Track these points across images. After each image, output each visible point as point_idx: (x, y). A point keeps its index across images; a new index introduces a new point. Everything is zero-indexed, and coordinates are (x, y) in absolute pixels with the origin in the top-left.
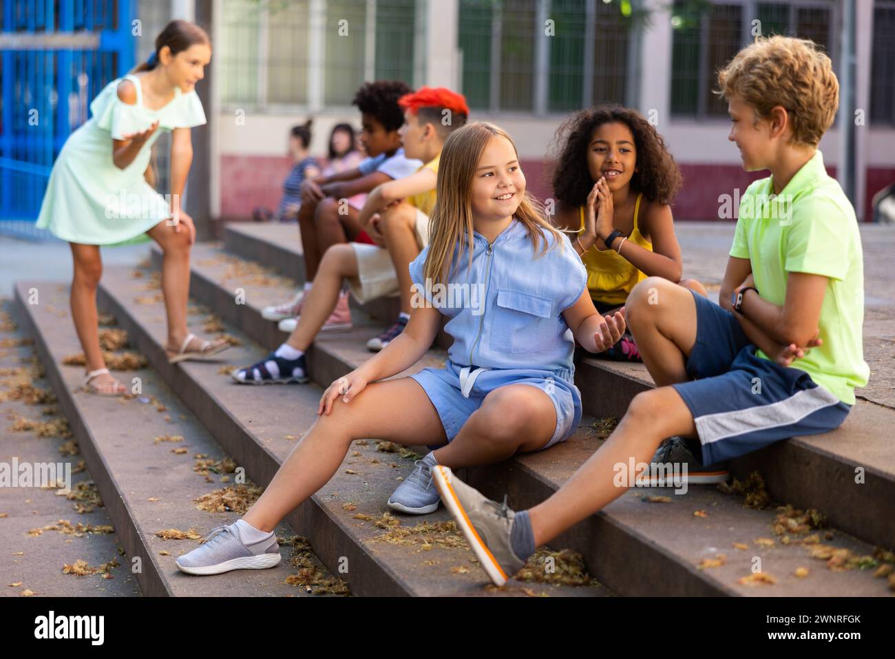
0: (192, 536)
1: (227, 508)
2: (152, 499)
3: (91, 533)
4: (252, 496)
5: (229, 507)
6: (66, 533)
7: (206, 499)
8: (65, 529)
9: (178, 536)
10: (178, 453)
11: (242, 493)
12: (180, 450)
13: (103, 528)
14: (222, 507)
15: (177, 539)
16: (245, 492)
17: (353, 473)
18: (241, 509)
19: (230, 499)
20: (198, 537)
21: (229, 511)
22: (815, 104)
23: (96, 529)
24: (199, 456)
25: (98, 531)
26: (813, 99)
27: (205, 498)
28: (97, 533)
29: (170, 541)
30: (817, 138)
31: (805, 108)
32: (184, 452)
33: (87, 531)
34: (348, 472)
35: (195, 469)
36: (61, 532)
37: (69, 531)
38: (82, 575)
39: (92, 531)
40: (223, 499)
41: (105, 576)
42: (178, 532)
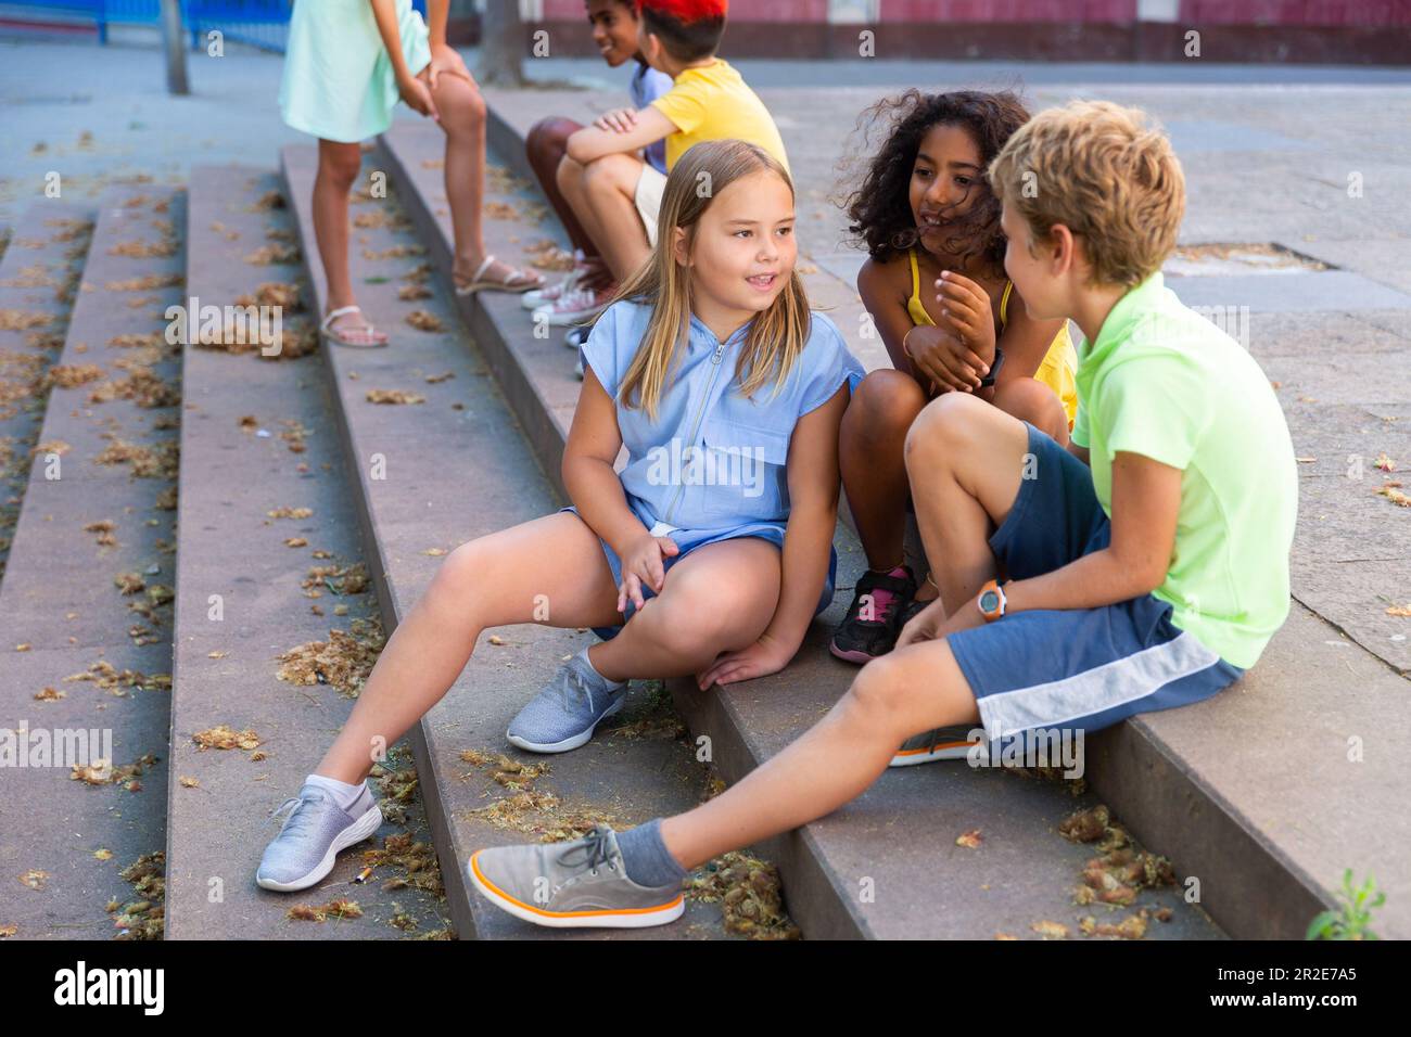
0: (246, 744)
1: (321, 678)
2: (214, 654)
3: (140, 688)
4: (363, 655)
5: (325, 676)
6: (102, 687)
7: (296, 656)
8: (103, 681)
9: (223, 744)
10: (294, 546)
11: (350, 650)
12: (295, 541)
13: (159, 680)
14: (312, 677)
15: (221, 748)
16: (353, 646)
17: (499, 644)
18: (341, 680)
19: (328, 661)
20: (255, 744)
21: (323, 683)
22: (1122, 220)
23: (148, 682)
24: (320, 555)
25: (151, 685)
26: (1116, 212)
27: (294, 655)
28: (148, 688)
29: (209, 753)
30: (1135, 277)
31: (1103, 230)
32: (303, 545)
33: (135, 684)
34: (491, 642)
35: (304, 584)
36: (97, 686)
37: (107, 685)
38: (96, 784)
39: (141, 685)
40: (316, 662)
41: (129, 785)
42: (226, 734)
